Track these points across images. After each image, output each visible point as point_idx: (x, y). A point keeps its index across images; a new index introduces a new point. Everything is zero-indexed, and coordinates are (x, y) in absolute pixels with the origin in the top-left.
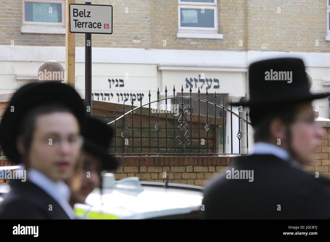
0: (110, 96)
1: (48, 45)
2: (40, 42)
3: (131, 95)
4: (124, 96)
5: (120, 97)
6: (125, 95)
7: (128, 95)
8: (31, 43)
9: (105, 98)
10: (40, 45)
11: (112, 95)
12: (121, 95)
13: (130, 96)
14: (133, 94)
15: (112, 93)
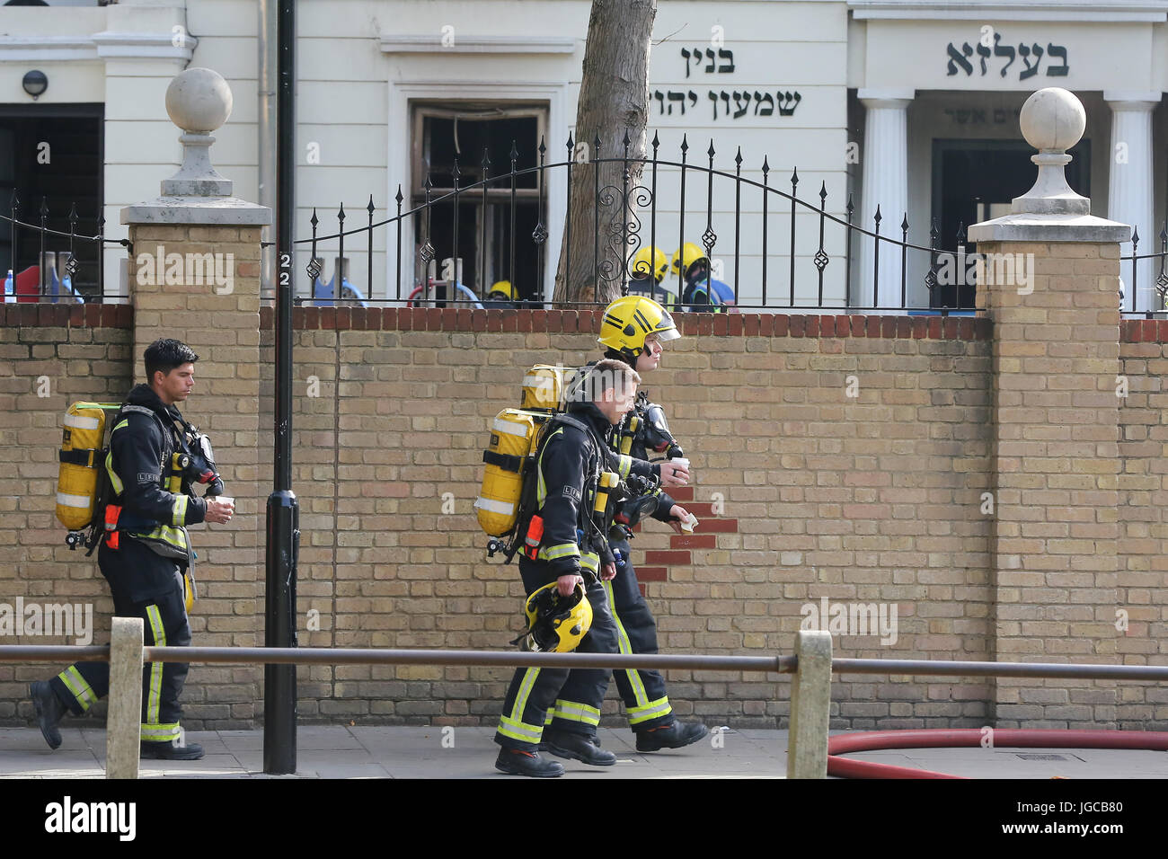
0: (688, 102)
3: (757, 96)
4: (732, 102)
5: (721, 104)
6: (737, 96)
7: (747, 97)
9: (670, 107)
11: (693, 97)
12: (725, 97)
13: (753, 102)
14: (763, 97)
15: (694, 91)
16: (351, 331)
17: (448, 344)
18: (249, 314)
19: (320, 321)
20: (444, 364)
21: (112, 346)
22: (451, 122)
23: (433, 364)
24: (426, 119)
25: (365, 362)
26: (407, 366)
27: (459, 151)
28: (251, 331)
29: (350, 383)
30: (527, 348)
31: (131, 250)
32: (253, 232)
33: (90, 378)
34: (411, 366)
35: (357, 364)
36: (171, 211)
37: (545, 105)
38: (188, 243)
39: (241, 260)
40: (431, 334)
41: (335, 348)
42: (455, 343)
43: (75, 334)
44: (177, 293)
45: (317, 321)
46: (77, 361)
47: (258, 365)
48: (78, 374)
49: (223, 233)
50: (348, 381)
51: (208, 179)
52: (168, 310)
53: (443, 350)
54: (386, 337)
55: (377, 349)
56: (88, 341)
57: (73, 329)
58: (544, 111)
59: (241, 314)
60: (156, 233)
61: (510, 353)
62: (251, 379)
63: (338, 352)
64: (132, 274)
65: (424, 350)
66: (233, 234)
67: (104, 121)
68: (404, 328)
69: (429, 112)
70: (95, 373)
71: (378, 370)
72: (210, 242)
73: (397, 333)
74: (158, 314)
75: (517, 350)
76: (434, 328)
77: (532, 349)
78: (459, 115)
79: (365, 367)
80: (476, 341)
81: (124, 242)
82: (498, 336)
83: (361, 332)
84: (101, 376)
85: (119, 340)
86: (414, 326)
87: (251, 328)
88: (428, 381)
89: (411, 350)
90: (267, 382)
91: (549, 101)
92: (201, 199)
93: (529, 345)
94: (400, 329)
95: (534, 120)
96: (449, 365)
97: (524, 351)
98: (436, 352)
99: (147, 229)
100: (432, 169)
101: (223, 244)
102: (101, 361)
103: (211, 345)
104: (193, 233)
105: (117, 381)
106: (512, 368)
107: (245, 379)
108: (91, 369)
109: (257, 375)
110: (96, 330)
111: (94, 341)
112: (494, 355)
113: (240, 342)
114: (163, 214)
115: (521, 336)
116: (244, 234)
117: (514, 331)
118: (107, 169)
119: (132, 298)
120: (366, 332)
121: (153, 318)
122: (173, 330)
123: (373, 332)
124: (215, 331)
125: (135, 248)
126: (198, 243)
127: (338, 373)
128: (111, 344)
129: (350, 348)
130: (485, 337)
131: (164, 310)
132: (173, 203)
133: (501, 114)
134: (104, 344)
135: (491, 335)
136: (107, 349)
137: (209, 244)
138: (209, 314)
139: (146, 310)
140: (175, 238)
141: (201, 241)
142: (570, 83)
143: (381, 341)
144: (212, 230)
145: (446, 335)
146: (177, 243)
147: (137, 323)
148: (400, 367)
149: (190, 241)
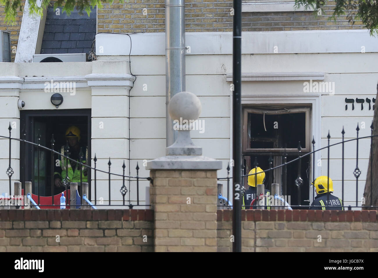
1: (280, 29)
2: (267, 24)
8: (253, 27)
10: (267, 30)
16: (262, 222)
17: (311, 228)
18: (212, 214)
19: (246, 217)
20: (309, 238)
21: (143, 230)
22: (262, 115)
23: (303, 238)
24: (249, 114)
25: (269, 237)
26: (290, 239)
27: (266, 130)
28: (212, 222)
29: (262, 248)
30: (351, 229)
31: (152, 182)
32: (213, 173)
33: (133, 246)
34: (292, 239)
35: (265, 238)
36: (173, 163)
37: (309, 106)
38: (180, 179)
39: (208, 187)
40: (302, 223)
41: (254, 230)
42: (314, 227)
43: (125, 224)
44: (176, 203)
45: (244, 217)
46: (127, 238)
47: (216, 239)
48: (127, 244)
49: (199, 173)
50: (261, 246)
51: (190, 147)
52: (171, 212)
53: (308, 231)
54: (279, 224)
55: (275, 230)
56: (132, 227)
57: (125, 222)
58: (309, 109)
59: (207, 214)
60: (165, 174)
61: (343, 232)
62: (213, 246)
63: (255, 232)
64: (153, 194)
65: (299, 231)
66: (203, 174)
67: (91, 118)
68: (289, 220)
69: (250, 111)
70: (135, 243)
71: (275, 241)
72: (192, 178)
73: (285, 222)
74: (166, 214)
75: (346, 231)
76: (304, 220)
77: (354, 230)
78: (266, 112)
79: (269, 239)
80: (325, 227)
81: (149, 179)
82: (336, 224)
83: (267, 222)
84: (138, 245)
85: (147, 227)
86: (294, 219)
87: (213, 221)
88: (301, 246)
89: (292, 231)
90: (220, 247)
91: (312, 104)
92: (186, 156)
93: (352, 228)
94: (286, 221)
95: (304, 114)
96: (311, 238)
97: (349, 231)
98: (304, 232)
99: (161, 172)
100: (251, 139)
101: (199, 179)
102: (138, 238)
103: (193, 229)
104: (183, 174)
105: (146, 247)
106: (344, 240)
107: (209, 246)
108: (133, 242)
109: (215, 244)
110: (136, 222)
111: (134, 228)
112: (334, 233)
113: (207, 227)
114: (169, 164)
115: (348, 223)
116: (209, 174)
117: (344, 221)
118: (93, 141)
119: (153, 206)
120: (269, 222)
121: (164, 216)
122: (174, 222)
123: (273, 222)
124: (195, 222)
125: (154, 181)
126: (186, 179)
127: (255, 243)
128: (143, 229)
129: (261, 230)
130: (330, 224)
131: (169, 212)
132: (173, 159)
133: (287, 111)
134: (140, 229)
135: (332, 223)
136: (141, 231)
137: (191, 179)
138: (191, 214)
139: (161, 212)
140: (174, 176)
141: (187, 178)
142: (322, 95)
143: (277, 227)
144: (193, 172)
145: (310, 223)
146: (175, 179)
147: (156, 219)
148: (286, 240)
149: (182, 177)
